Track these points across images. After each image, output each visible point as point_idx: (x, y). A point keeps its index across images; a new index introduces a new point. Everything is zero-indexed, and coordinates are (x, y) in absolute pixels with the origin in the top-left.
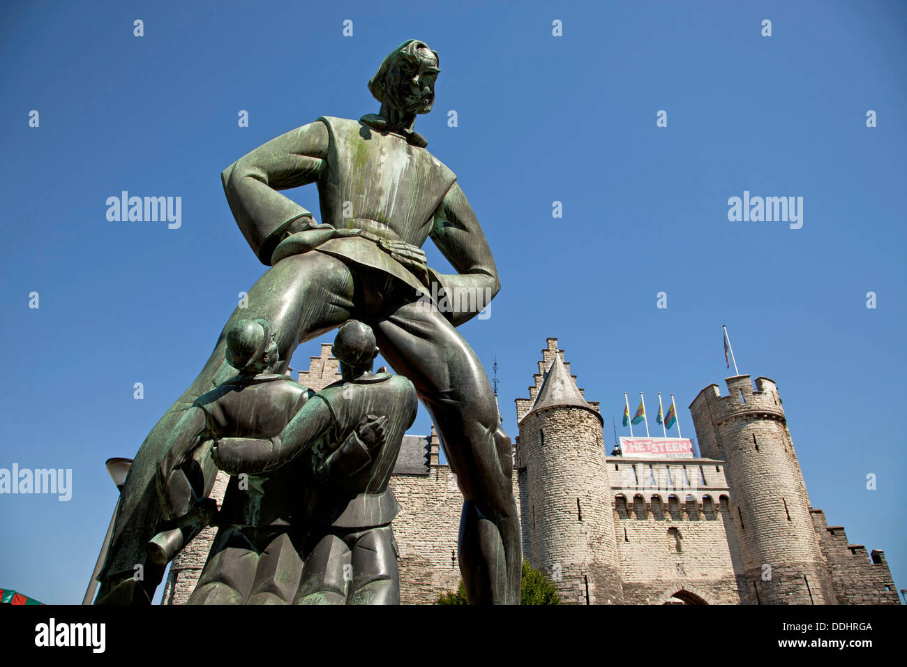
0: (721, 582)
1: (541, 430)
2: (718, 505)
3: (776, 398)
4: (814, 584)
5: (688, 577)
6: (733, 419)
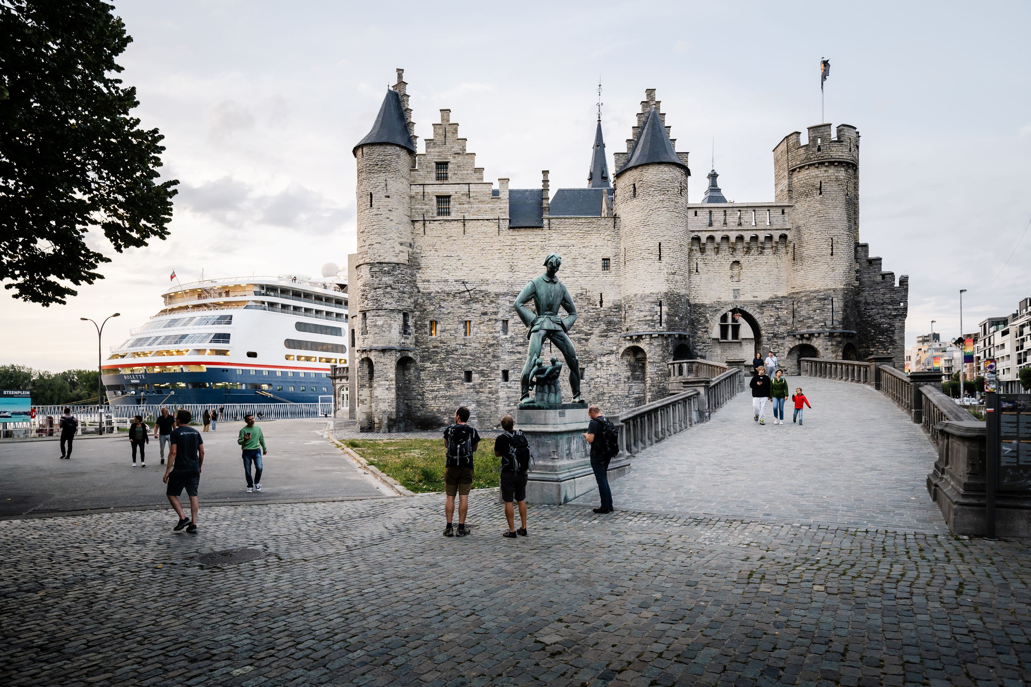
0: (767, 302)
1: (634, 185)
2: (777, 243)
3: (852, 145)
4: (838, 304)
5: (742, 299)
6: (807, 167)
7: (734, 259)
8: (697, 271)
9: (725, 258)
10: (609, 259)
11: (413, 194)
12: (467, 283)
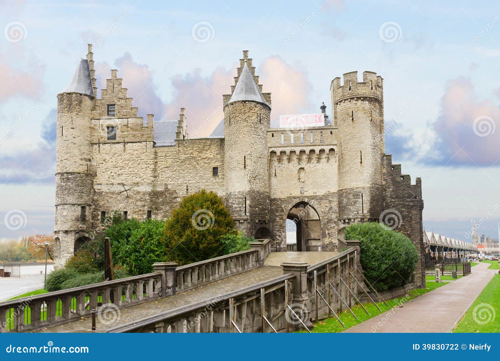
0: (323, 196)
2: (328, 154)
3: (373, 85)
4: (367, 198)
5: (306, 194)
6: (343, 101)
7: (300, 166)
8: (275, 175)
9: (294, 166)
10: (217, 168)
11: (92, 126)
12: (125, 185)
